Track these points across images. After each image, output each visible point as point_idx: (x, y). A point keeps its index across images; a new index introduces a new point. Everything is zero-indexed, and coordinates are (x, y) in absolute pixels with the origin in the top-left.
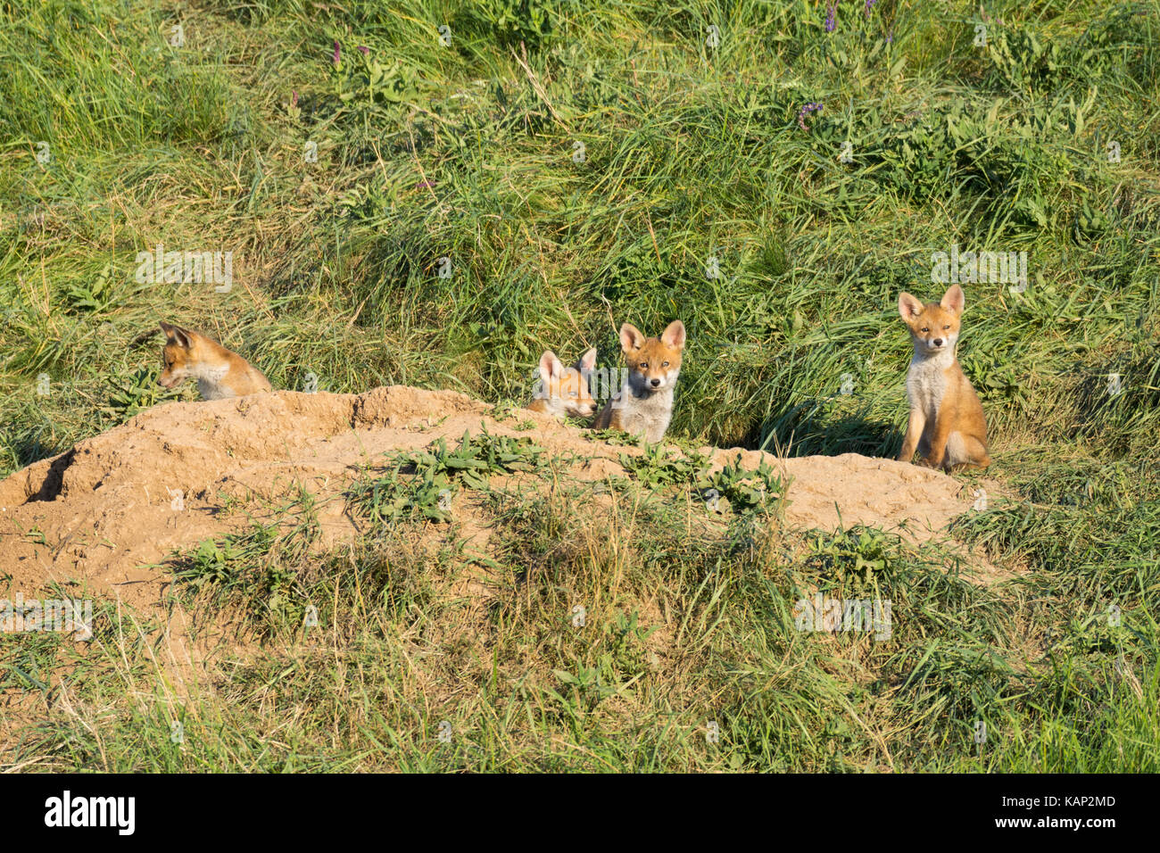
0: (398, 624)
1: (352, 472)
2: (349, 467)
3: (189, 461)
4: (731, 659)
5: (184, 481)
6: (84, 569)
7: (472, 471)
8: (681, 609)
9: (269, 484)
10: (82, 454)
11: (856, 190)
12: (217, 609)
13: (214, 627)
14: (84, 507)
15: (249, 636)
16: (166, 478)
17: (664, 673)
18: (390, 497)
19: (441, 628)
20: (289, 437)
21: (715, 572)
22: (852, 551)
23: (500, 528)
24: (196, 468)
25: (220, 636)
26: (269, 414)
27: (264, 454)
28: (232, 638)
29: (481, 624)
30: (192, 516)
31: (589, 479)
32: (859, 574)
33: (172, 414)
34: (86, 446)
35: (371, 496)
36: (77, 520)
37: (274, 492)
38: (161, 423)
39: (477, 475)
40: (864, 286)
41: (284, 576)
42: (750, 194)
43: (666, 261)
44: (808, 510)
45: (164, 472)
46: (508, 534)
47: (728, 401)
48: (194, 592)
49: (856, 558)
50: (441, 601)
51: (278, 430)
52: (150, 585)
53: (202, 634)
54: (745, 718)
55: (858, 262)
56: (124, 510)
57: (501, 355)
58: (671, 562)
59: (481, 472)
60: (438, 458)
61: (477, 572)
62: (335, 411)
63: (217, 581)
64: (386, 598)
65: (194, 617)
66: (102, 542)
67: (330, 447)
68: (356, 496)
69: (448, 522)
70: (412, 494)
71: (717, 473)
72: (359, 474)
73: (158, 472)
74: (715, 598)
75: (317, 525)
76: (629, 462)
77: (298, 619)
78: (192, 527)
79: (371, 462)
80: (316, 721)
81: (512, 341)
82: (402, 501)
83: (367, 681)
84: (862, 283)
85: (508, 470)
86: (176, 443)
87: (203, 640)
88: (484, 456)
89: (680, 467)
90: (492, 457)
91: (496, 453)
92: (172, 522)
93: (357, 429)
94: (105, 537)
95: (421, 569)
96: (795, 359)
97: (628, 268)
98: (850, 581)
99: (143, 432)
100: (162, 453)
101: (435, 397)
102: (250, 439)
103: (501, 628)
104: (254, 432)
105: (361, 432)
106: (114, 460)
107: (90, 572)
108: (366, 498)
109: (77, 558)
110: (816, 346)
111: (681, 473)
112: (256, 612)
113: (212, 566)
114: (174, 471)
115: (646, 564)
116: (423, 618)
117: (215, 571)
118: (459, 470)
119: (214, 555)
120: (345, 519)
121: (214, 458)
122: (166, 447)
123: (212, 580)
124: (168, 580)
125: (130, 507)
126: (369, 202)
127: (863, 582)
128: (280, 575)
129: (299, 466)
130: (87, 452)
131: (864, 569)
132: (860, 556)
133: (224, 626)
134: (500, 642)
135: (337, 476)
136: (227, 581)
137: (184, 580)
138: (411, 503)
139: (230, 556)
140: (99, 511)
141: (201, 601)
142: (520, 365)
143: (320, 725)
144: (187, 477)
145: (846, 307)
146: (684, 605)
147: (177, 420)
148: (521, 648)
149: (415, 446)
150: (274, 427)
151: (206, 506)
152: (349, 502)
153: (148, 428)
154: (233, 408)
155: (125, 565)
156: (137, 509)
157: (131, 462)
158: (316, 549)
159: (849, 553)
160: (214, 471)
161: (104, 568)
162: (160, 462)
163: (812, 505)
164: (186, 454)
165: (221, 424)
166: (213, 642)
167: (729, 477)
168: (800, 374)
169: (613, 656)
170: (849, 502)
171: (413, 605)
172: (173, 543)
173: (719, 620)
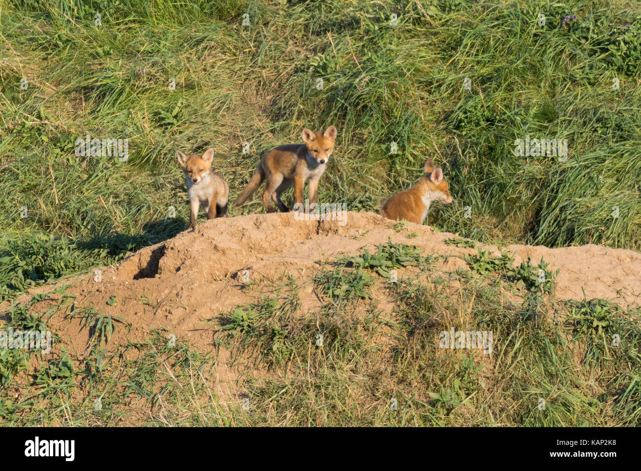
0: (343, 361)
1: (317, 265)
2: (316, 263)
3: (228, 256)
4: (525, 382)
5: (226, 267)
6: (171, 320)
7: (383, 267)
8: (498, 350)
9: (272, 272)
10: (170, 250)
11: (594, 68)
12: (244, 349)
13: (243, 359)
14: (171, 284)
15: (261, 365)
16: (216, 266)
17: (488, 390)
18: (339, 284)
19: (366, 363)
20: (283, 241)
21: (516, 330)
22: (591, 316)
23: (399, 303)
24: (232, 260)
25: (245, 365)
26: (272, 228)
27: (269, 250)
28: (252, 366)
29: (388, 361)
30: (230, 290)
31: (447, 270)
32: (595, 328)
33: (219, 226)
34: (172, 245)
35: (328, 282)
36: (167, 291)
37: (275, 277)
38: (213, 232)
39: (386, 269)
40: (599, 129)
41: (281, 332)
42: (535, 70)
43: (489, 110)
44: (567, 284)
45: (215, 262)
46: (403, 306)
47: (523, 198)
48: (231, 338)
49: (593, 320)
50: (366, 347)
51: (277, 238)
52: (207, 332)
53: (236, 363)
54: (532, 419)
55: (595, 114)
56: (193, 286)
57: (399, 163)
58: (492, 323)
59: (388, 267)
60: (364, 259)
61: (386, 329)
62: (308, 224)
63: (244, 331)
64: (337, 347)
65: (231, 352)
66: (181, 305)
67: (305, 247)
68: (320, 281)
69: (371, 299)
70: (350, 282)
71: (517, 267)
72: (321, 267)
73: (211, 263)
74: (517, 345)
75: (299, 299)
76: (469, 259)
77: (288, 356)
78: (230, 297)
79: (328, 259)
80: (298, 420)
81: (404, 155)
82: (345, 287)
83: (327, 397)
84: (597, 127)
85: (403, 266)
86: (221, 245)
87: (236, 367)
88: (390, 258)
89: (497, 262)
90: (394, 259)
91: (396, 256)
92: (219, 294)
93: (320, 234)
94: (182, 303)
95: (356, 329)
96: (560, 175)
97: (469, 114)
98: (590, 333)
99: (203, 238)
100: (214, 251)
101: (363, 217)
102: (261, 243)
103: (399, 365)
104: (263, 238)
105: (322, 237)
106: (187, 255)
107: (174, 322)
108: (326, 282)
109: (167, 314)
110: (572, 168)
111: (498, 265)
112: (266, 351)
113: (241, 323)
114: (220, 261)
115: (478, 324)
116: (357, 357)
117: (243, 326)
118: (377, 266)
119: (242, 317)
120: (314, 295)
121: (242, 254)
122: (215, 247)
123: (241, 331)
124: (217, 329)
125: (196, 285)
126: (325, 64)
127: (597, 333)
128: (278, 332)
129: (289, 262)
130: (172, 249)
131: (598, 326)
132: (595, 320)
133: (248, 358)
134: (399, 373)
135: (309, 268)
136: (249, 332)
137: (226, 330)
138: (350, 288)
139: (251, 317)
140: (179, 286)
141: (235, 343)
142: (408, 168)
143: (300, 422)
144: (227, 265)
145: (588, 141)
146: (499, 348)
147: (221, 230)
148: (410, 377)
149: (352, 250)
150: (275, 236)
151: (238, 284)
152: (316, 285)
153: (206, 235)
154: (252, 223)
155: (194, 319)
156: (200, 286)
157: (196, 256)
158: (298, 314)
159: (589, 317)
160: (242, 261)
161: (182, 321)
162: (212, 257)
163: (570, 280)
164: (227, 252)
165: (245, 233)
166: (242, 368)
167: (524, 270)
168: (562, 185)
169: (461, 381)
170: (589, 278)
171: (351, 350)
172: (220, 306)
173: (519, 359)
